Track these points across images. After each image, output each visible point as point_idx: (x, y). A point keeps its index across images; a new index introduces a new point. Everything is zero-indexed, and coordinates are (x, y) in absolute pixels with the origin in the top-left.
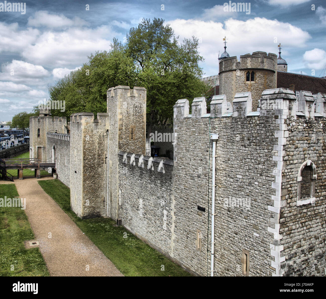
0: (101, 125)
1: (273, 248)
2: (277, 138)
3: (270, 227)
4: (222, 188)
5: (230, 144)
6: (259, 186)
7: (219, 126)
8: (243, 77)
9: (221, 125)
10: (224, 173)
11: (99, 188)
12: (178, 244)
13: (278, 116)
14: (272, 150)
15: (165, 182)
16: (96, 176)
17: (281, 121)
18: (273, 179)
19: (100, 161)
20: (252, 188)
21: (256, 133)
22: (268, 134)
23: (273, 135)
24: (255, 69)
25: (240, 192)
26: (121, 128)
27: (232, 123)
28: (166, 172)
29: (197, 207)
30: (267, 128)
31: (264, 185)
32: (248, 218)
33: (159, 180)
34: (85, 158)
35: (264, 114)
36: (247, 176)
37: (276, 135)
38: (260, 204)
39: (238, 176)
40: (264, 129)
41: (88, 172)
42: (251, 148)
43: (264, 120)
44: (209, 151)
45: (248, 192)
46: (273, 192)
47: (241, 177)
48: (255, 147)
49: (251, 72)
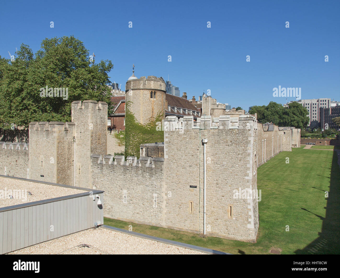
0: (69, 132)
2: (250, 141)
4: (211, 171)
5: (217, 145)
6: (239, 167)
7: (208, 134)
8: (148, 95)
9: (210, 134)
12: (170, 214)
13: (250, 129)
14: (247, 147)
15: (155, 173)
16: (66, 177)
17: (252, 132)
18: (248, 162)
19: (69, 164)
20: (234, 168)
21: (236, 138)
22: (244, 139)
23: (247, 139)
24: (156, 90)
25: (225, 172)
26: (92, 135)
27: (219, 133)
28: (155, 166)
29: (189, 186)
30: (243, 136)
31: (242, 166)
32: (232, 185)
33: (148, 173)
34: (58, 162)
35: (242, 128)
36: (230, 162)
37: (249, 139)
38: (240, 176)
39: (223, 163)
40: (241, 136)
41: (60, 174)
42: (233, 146)
43: (241, 131)
44: (199, 150)
45: (231, 171)
46: (248, 169)
47: (226, 163)
48: (236, 146)
49: (154, 91)
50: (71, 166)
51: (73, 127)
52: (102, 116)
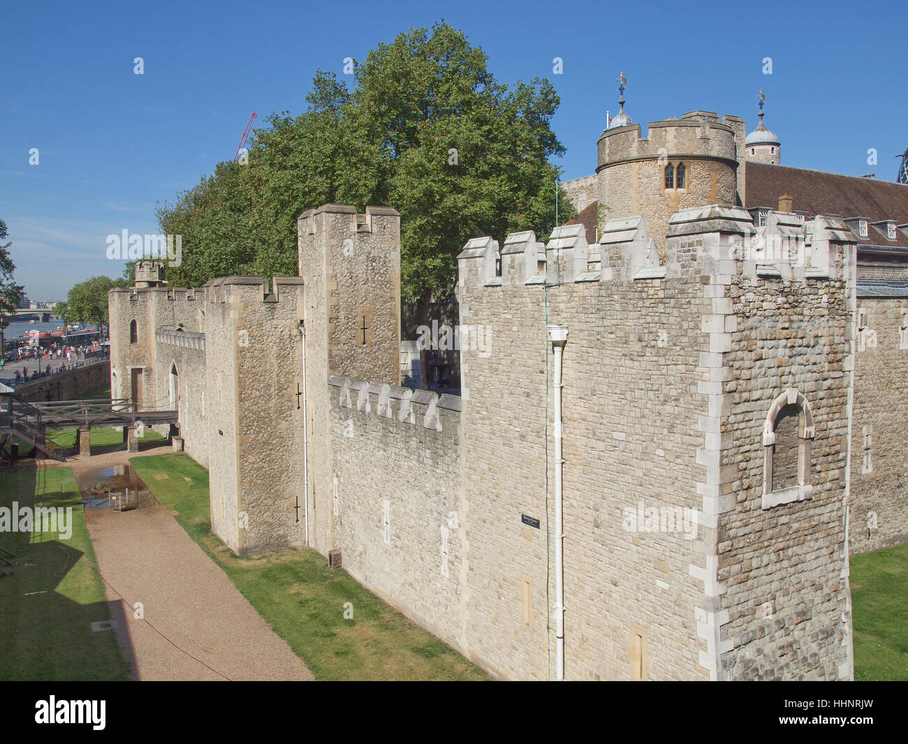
0: (283, 308)
1: (704, 619)
2: (708, 335)
3: (694, 563)
4: (578, 467)
5: (594, 352)
6: (666, 460)
7: (569, 305)
8: (658, 178)
9: (573, 304)
10: (583, 427)
11: (282, 472)
12: (478, 613)
13: (708, 278)
14: (696, 366)
15: (442, 453)
16: (274, 442)
17: (715, 291)
18: (700, 440)
19: (283, 403)
20: (650, 465)
21: (656, 323)
22: (685, 325)
23: (697, 327)
24: (687, 156)
25: (621, 475)
26: (334, 315)
27: (600, 298)
28: (443, 428)
29: (520, 518)
30: (683, 310)
31: (677, 457)
32: (643, 542)
33: (429, 449)
34: (243, 396)
35: (676, 272)
36: (636, 434)
37: (705, 328)
39: (616, 435)
40: (675, 312)
41: (252, 431)
42: (647, 361)
43: (675, 288)
44: (546, 372)
45: (641, 475)
46: (699, 473)
47: (622, 436)
48: (655, 359)
49: (678, 164)
50: (291, 408)
51: (298, 292)
52: (375, 253)
